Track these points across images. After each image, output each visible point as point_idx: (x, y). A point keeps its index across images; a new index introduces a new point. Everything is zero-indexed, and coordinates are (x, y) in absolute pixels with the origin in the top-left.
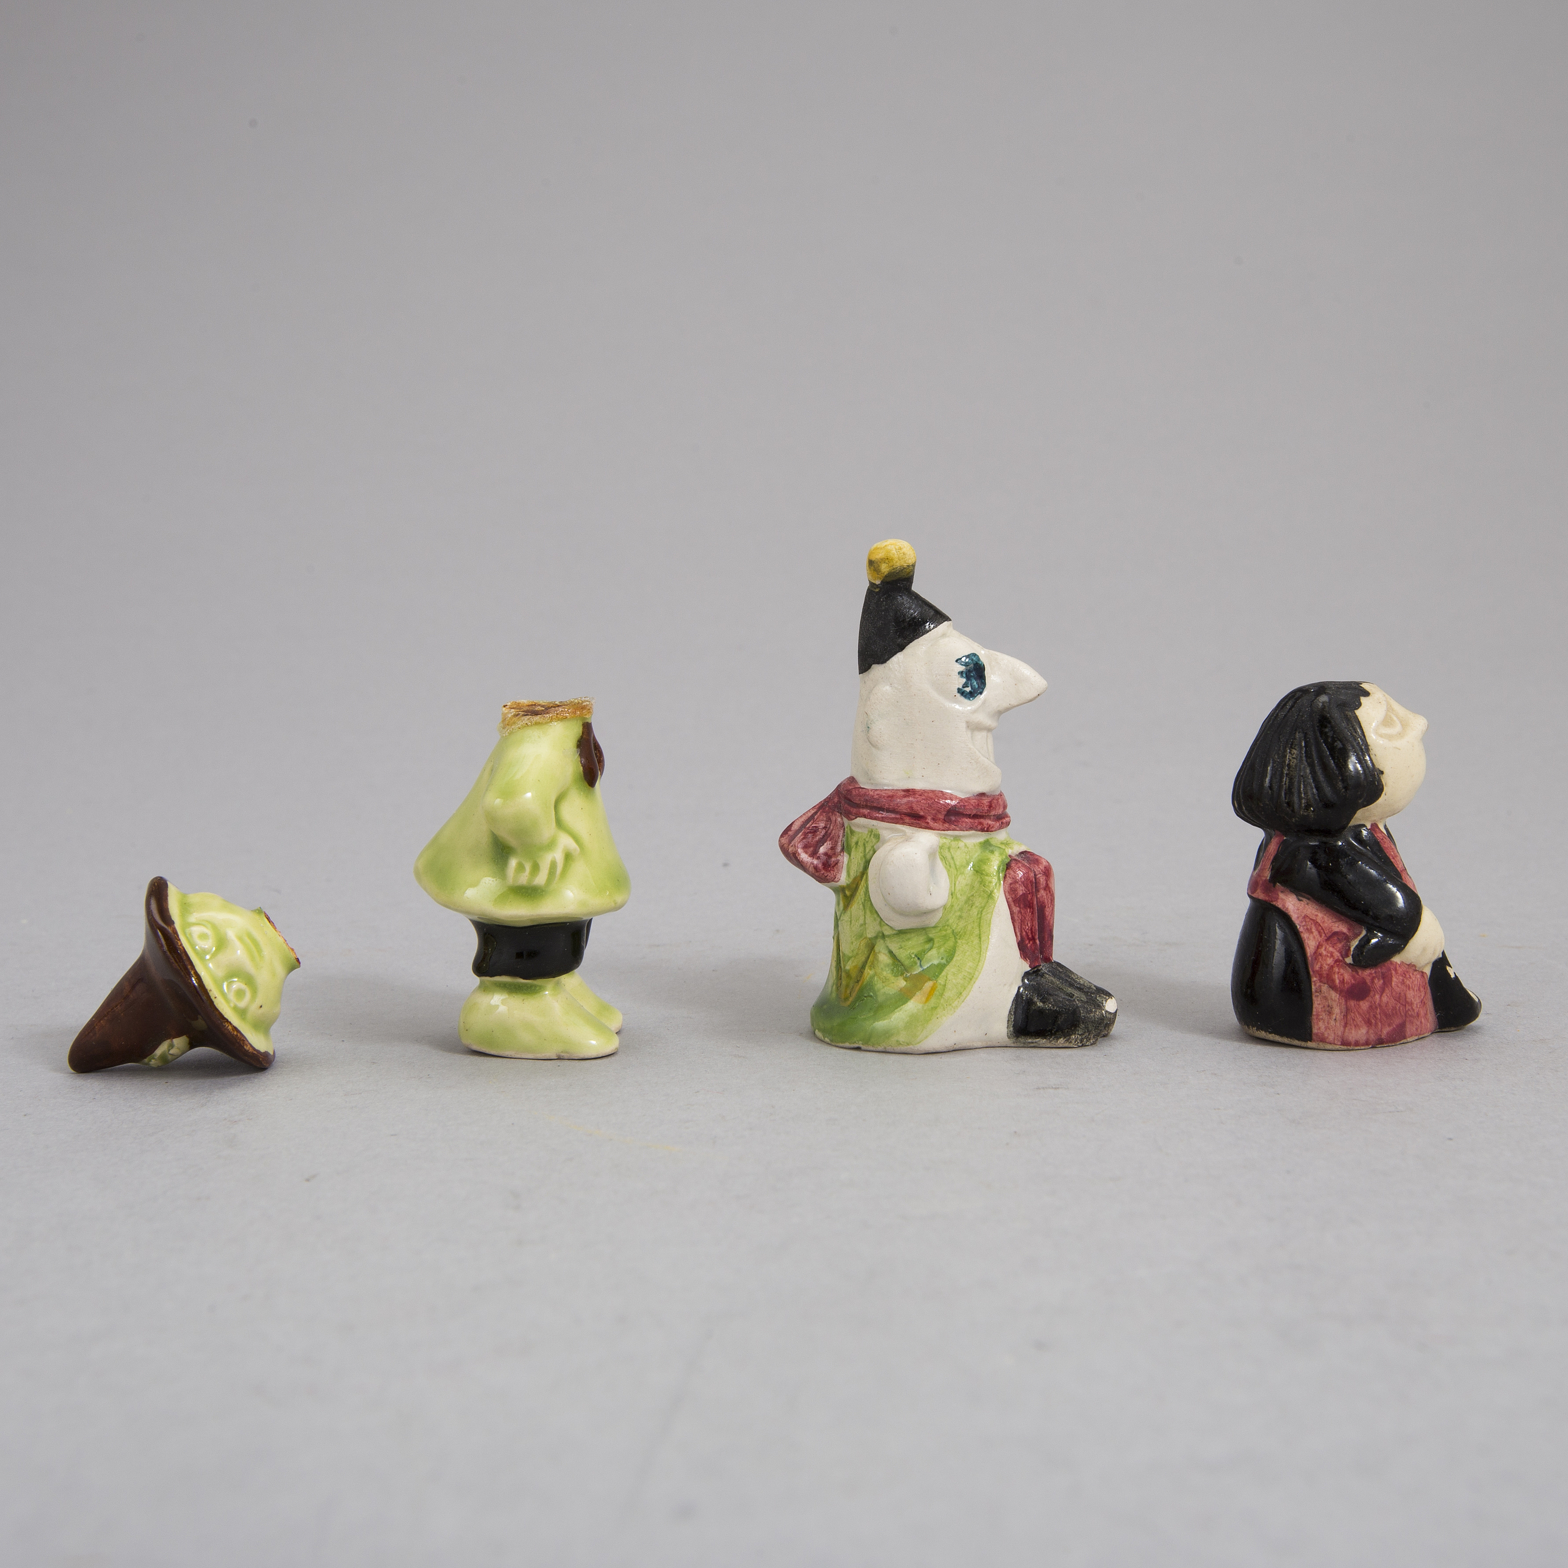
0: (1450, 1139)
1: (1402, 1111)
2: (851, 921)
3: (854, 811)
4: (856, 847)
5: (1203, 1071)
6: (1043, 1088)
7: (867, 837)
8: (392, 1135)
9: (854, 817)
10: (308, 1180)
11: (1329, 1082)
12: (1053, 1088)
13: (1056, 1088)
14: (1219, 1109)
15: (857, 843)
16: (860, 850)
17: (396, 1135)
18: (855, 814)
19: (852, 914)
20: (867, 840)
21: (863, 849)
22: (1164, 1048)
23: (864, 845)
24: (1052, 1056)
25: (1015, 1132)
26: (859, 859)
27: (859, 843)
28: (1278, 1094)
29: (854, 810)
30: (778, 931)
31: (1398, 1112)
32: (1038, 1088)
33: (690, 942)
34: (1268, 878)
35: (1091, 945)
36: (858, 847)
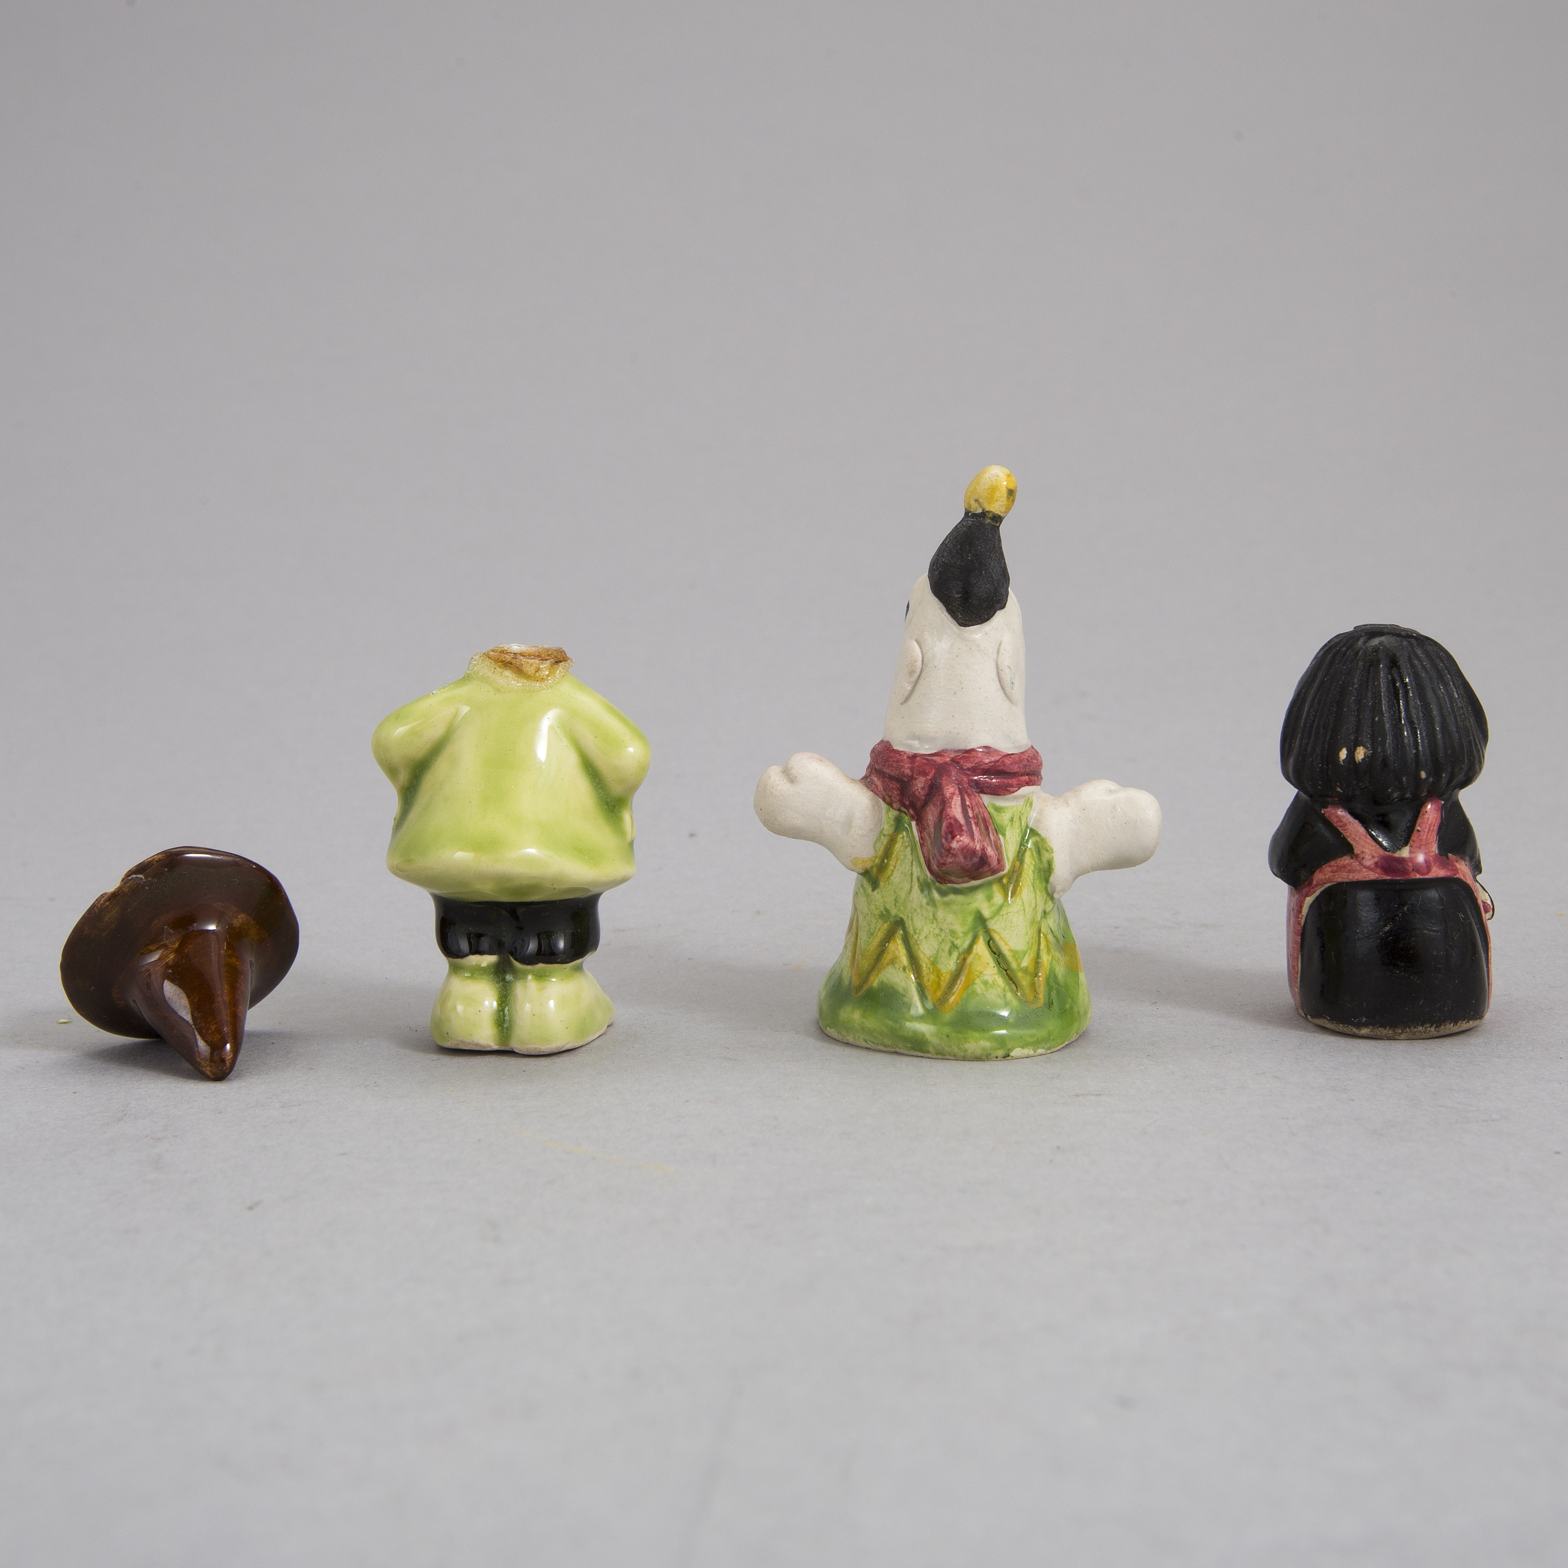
0: (1558, 1153)
1: (1497, 1120)
2: (1024, 910)
3: (1015, 783)
4: (1012, 824)
5: (1262, 1074)
6: (1082, 1095)
7: (1022, 809)
8: (341, 1154)
9: (1017, 788)
10: (250, 1208)
11: (1408, 1086)
12: (1094, 1095)
13: (1097, 1095)
14: (1287, 1118)
15: (1012, 820)
16: (1017, 826)
17: (345, 1154)
18: (1017, 784)
19: (1024, 900)
20: (1022, 812)
21: (1019, 824)
22: (1214, 1046)
23: (1020, 818)
24: (1088, 1057)
25: (1058, 1147)
26: (1017, 836)
27: (1014, 819)
28: (1352, 1100)
29: (1014, 781)
30: (758, 912)
31: (1492, 1120)
32: (1077, 1095)
33: (659, 925)
34: (1437, 852)
35: (1118, 928)
36: (1014, 823)
